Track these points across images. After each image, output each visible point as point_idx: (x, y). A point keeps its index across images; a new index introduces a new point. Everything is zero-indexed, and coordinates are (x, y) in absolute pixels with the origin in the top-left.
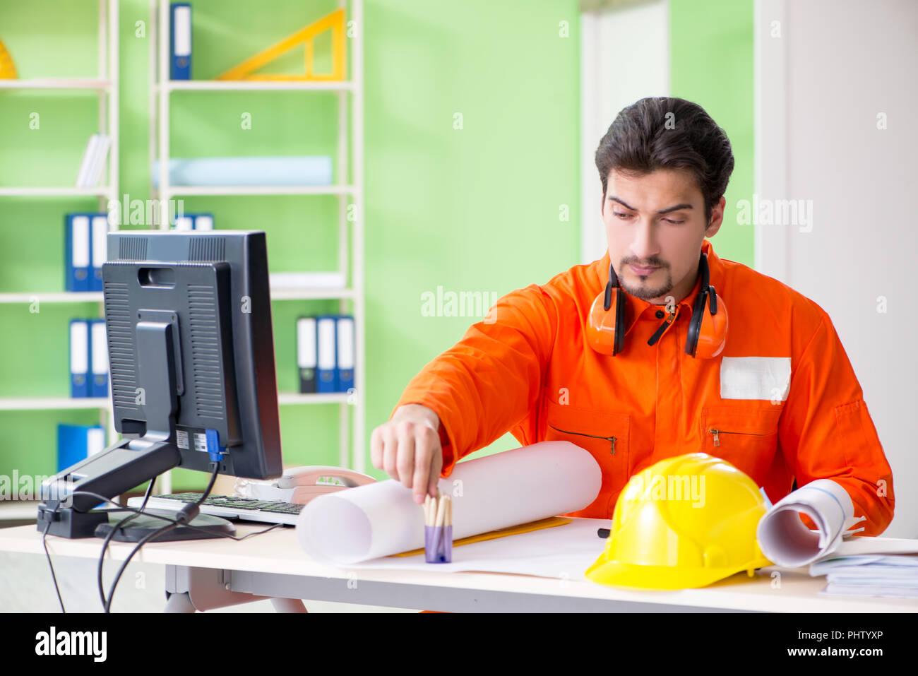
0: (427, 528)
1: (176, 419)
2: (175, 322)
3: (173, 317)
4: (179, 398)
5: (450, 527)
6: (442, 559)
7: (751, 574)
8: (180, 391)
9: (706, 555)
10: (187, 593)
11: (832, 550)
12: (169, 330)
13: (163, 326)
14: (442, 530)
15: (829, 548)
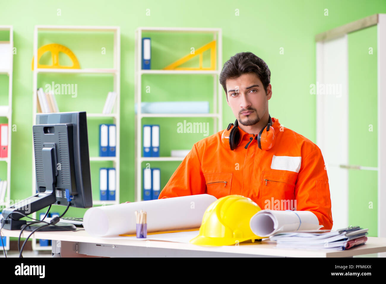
0: (137, 224)
1: (56, 185)
2: (55, 147)
3: (54, 146)
4: (56, 177)
5: (146, 224)
6: (142, 236)
7: (253, 241)
8: (56, 174)
9: (234, 233)
10: (59, 253)
11: (279, 230)
12: (52, 150)
13: (50, 149)
14: (142, 226)
15: (278, 229)
